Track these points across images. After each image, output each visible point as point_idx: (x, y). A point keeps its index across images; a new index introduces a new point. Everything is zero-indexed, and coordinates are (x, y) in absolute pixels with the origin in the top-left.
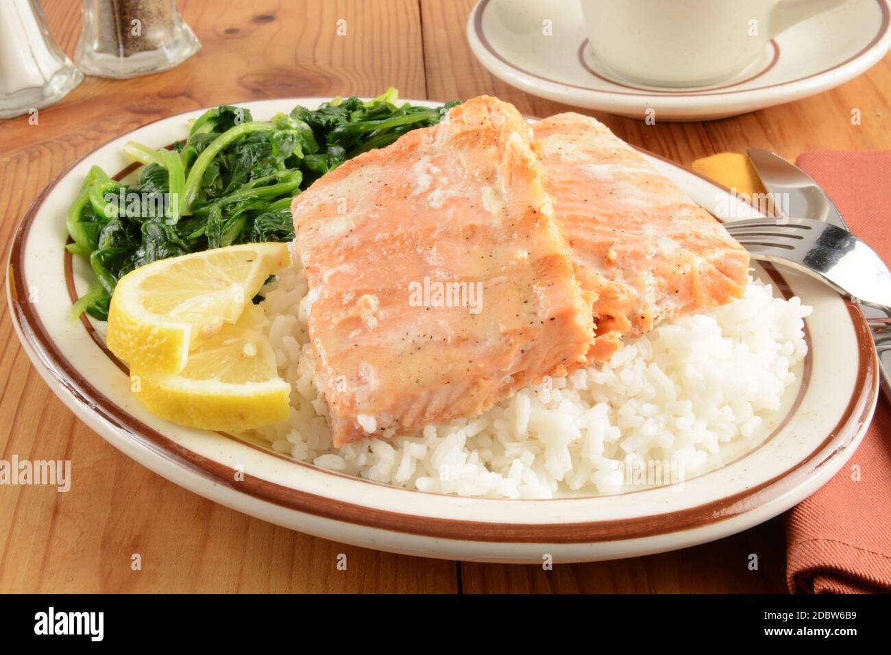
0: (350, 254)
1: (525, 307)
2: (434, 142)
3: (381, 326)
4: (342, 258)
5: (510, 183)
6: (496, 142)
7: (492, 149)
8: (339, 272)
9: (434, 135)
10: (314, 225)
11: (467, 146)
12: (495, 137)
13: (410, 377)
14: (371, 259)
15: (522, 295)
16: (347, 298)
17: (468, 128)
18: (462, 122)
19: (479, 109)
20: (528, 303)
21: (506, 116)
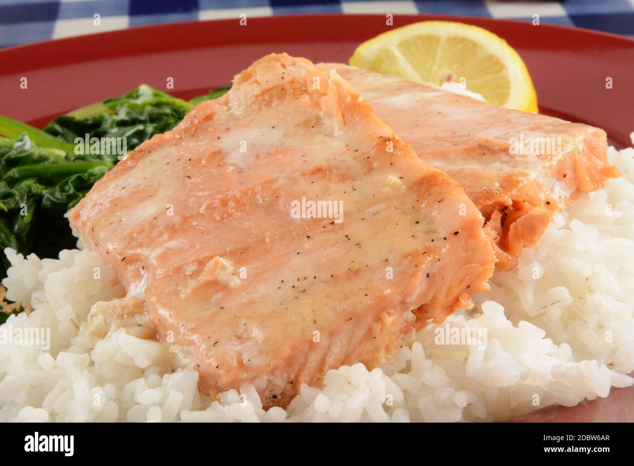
0: (173, 230)
1: (419, 227)
2: (229, 109)
3: (246, 283)
4: (166, 236)
5: (345, 123)
6: (306, 91)
7: (306, 98)
8: (169, 249)
9: (226, 104)
10: (115, 219)
11: (275, 101)
12: (303, 88)
13: (304, 319)
14: (202, 228)
15: (409, 217)
16: (190, 269)
17: (266, 86)
18: (257, 82)
19: (273, 66)
20: (420, 223)
21: (304, 67)
